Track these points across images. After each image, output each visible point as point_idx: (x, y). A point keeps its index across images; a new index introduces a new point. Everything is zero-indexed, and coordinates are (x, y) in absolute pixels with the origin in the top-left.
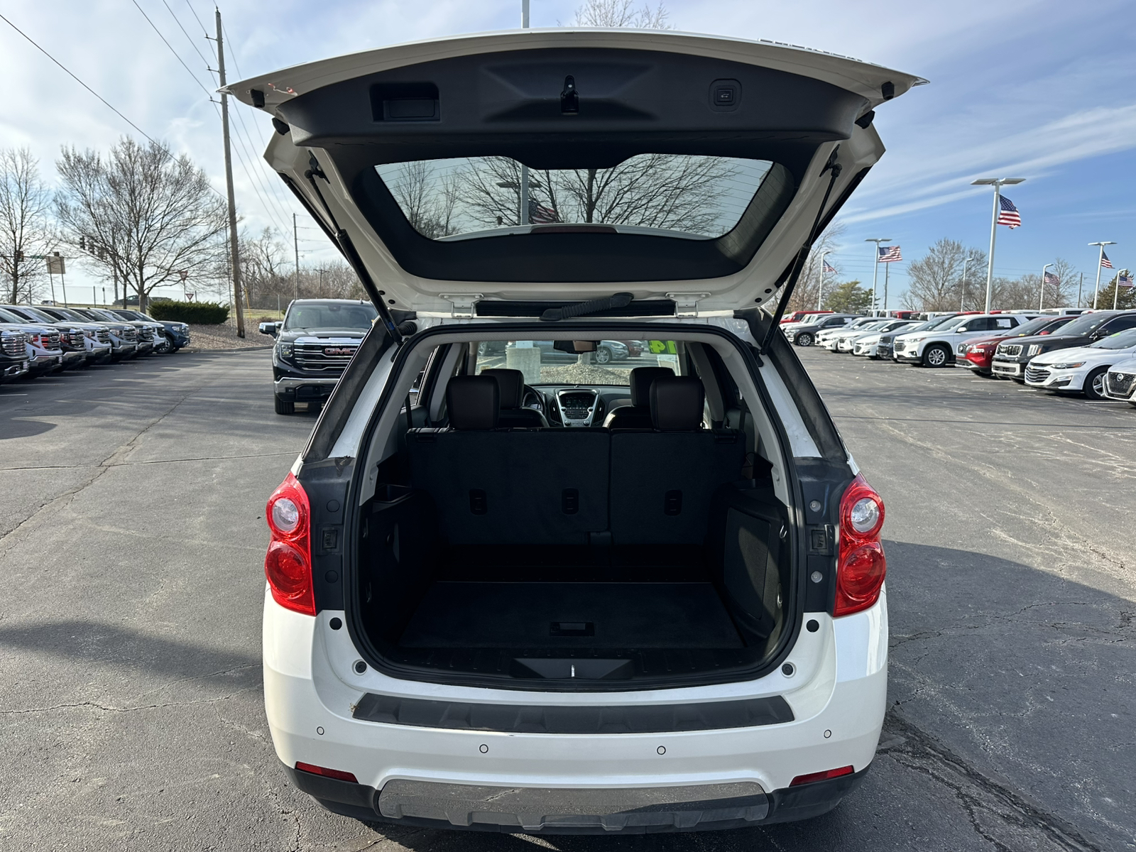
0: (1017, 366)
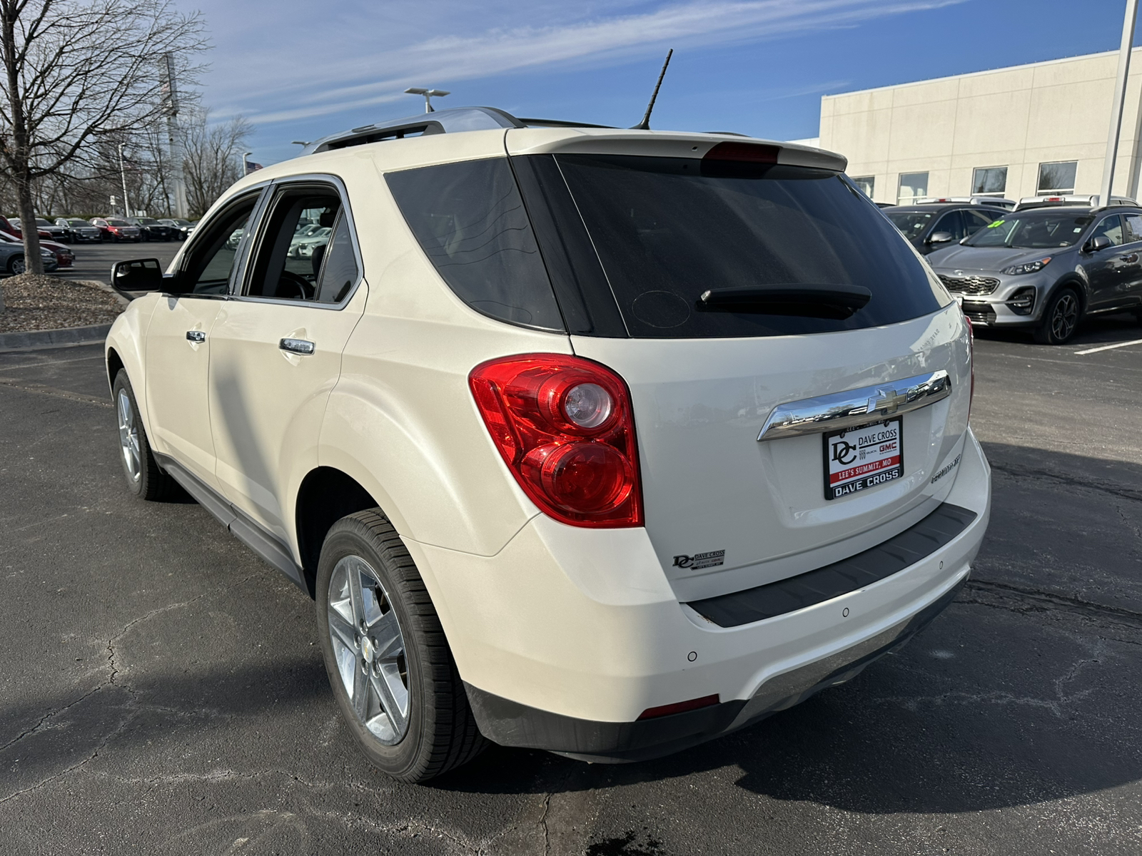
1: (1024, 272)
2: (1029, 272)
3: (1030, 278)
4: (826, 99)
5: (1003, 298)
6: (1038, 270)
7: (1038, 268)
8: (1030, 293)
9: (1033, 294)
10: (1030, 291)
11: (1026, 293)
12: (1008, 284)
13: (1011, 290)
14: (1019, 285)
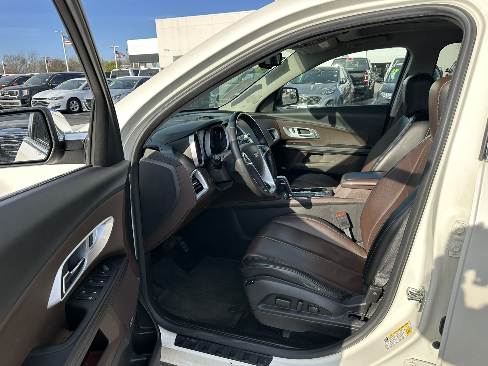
0: (19, 101)
1: (328, 94)
2: (331, 93)
3: (332, 96)
4: (157, 21)
5: (323, 105)
6: (333, 93)
7: (333, 91)
8: (332, 102)
9: (333, 102)
10: (332, 101)
11: (331, 102)
12: (325, 99)
13: (326, 101)
14: (329, 99)
